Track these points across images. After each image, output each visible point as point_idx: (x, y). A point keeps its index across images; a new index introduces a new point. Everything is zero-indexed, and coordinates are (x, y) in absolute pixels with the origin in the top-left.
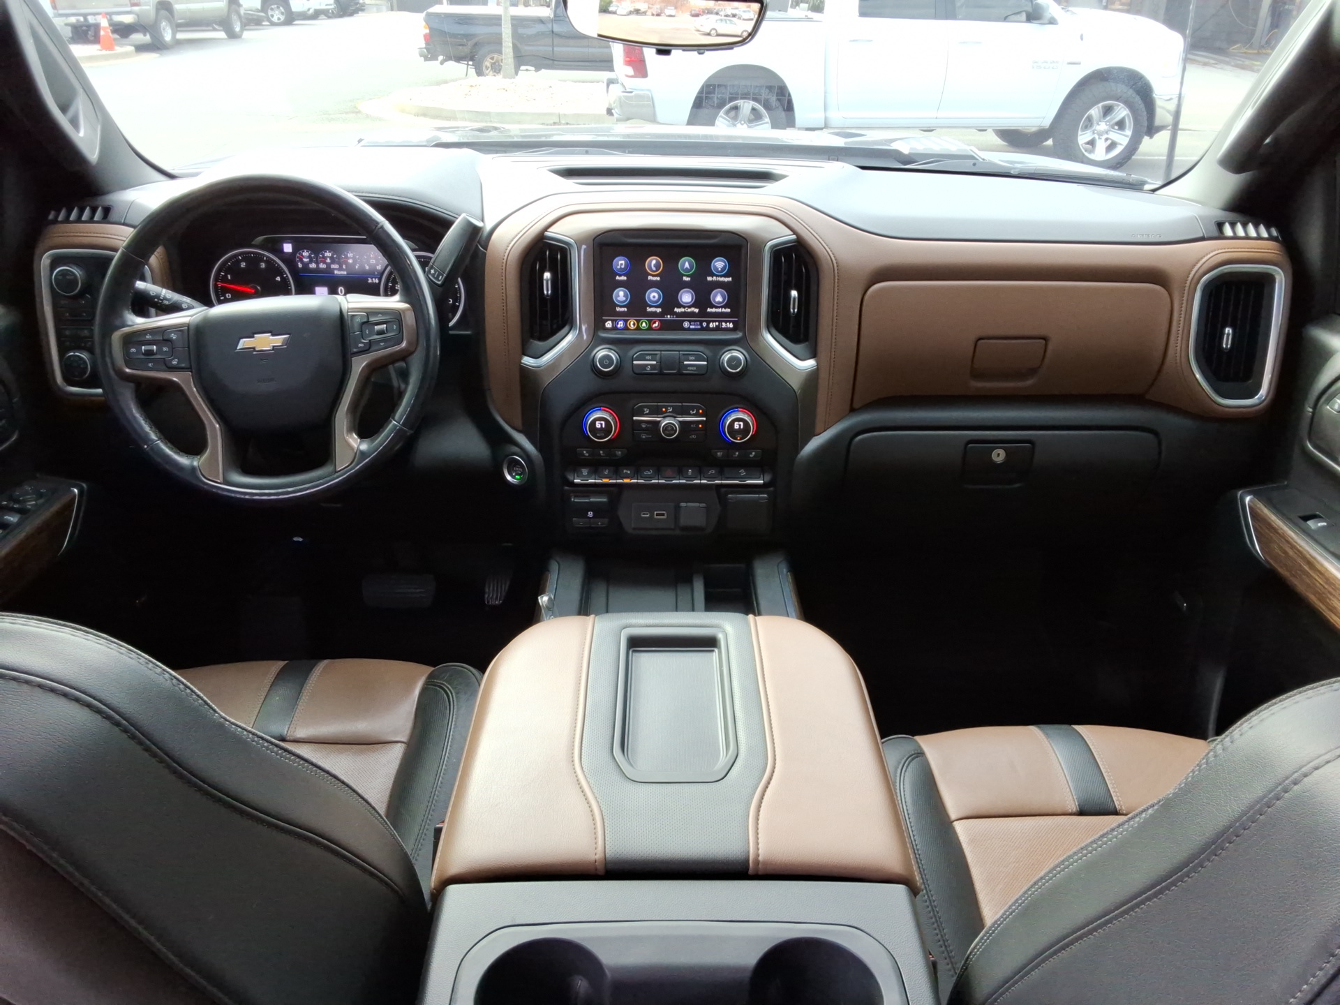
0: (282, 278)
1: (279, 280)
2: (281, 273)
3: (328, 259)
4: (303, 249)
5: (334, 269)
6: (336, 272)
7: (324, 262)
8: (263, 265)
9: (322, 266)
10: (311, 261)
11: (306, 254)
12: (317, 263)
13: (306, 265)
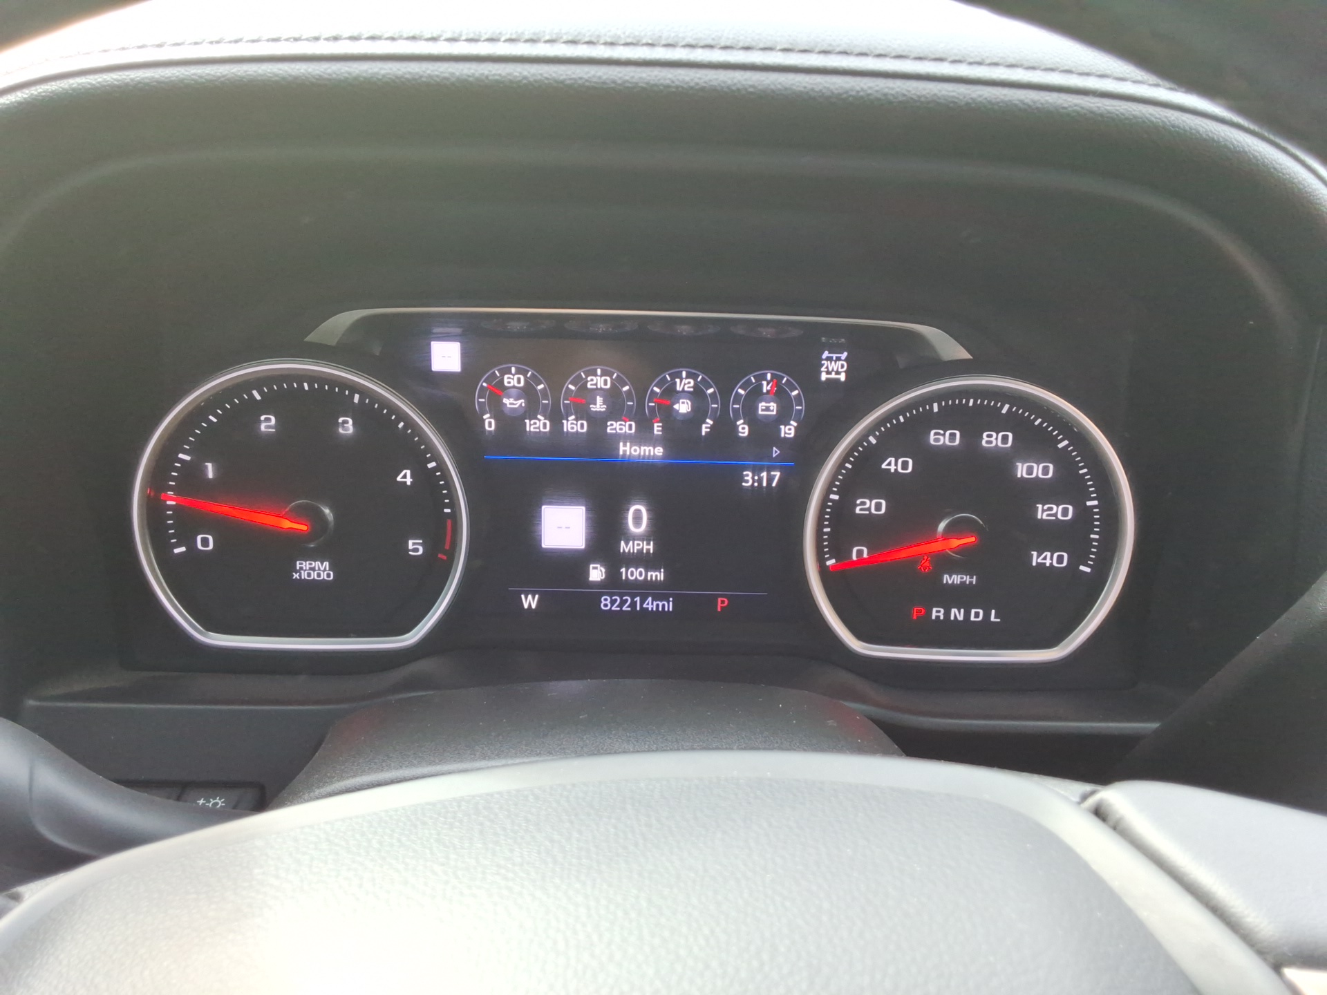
0: (421, 474)
1: (409, 481)
2: (416, 454)
3: (599, 400)
4: (505, 361)
5: (625, 438)
6: (627, 450)
7: (582, 412)
8: (347, 427)
9: (573, 425)
10: (531, 412)
11: (513, 380)
12: (556, 417)
13: (511, 424)
